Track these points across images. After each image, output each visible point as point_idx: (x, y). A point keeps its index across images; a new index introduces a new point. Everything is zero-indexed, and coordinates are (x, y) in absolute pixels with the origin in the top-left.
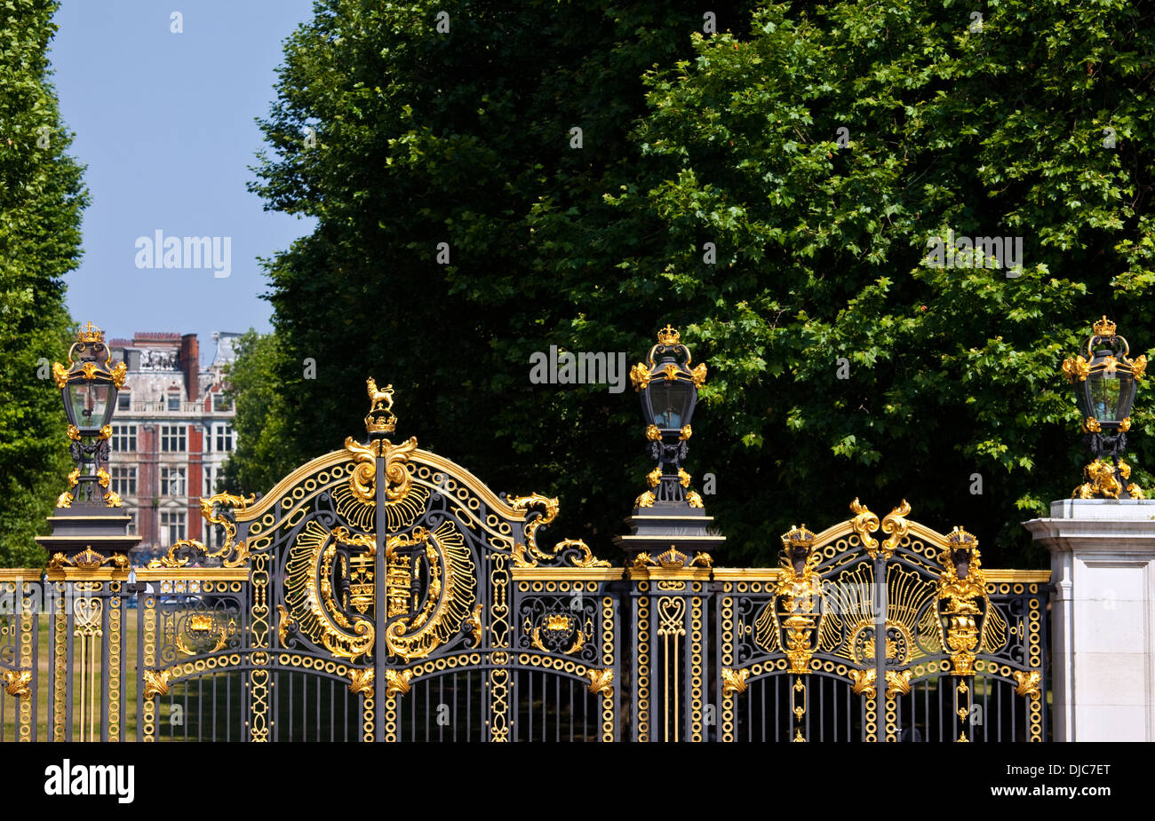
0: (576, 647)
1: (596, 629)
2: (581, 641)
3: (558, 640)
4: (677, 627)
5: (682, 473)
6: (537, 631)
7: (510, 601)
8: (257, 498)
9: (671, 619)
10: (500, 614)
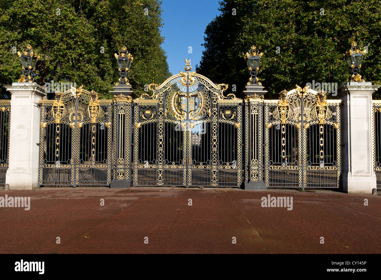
0: (232, 118)
1: (237, 114)
2: (233, 116)
3: (228, 116)
4: (256, 112)
5: (256, 78)
6: (223, 114)
7: (217, 107)
8: (160, 84)
9: (255, 111)
10: (215, 110)
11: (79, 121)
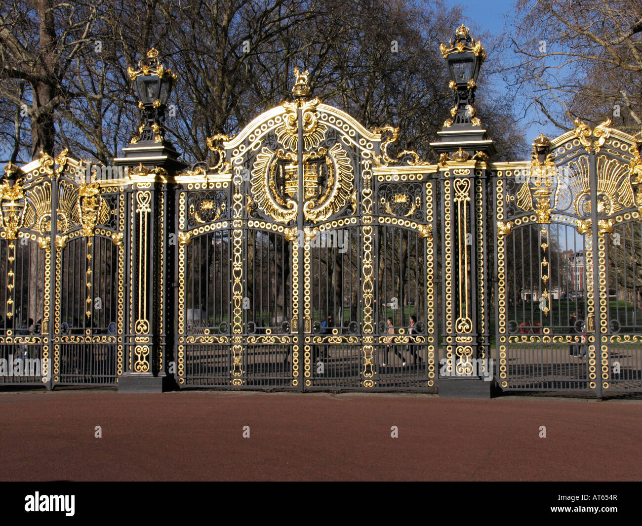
0: (411, 212)
1: (422, 201)
2: (413, 208)
3: (400, 208)
4: (465, 197)
6: (388, 204)
7: (373, 187)
9: (462, 192)
10: (367, 195)
11: (61, 233)
